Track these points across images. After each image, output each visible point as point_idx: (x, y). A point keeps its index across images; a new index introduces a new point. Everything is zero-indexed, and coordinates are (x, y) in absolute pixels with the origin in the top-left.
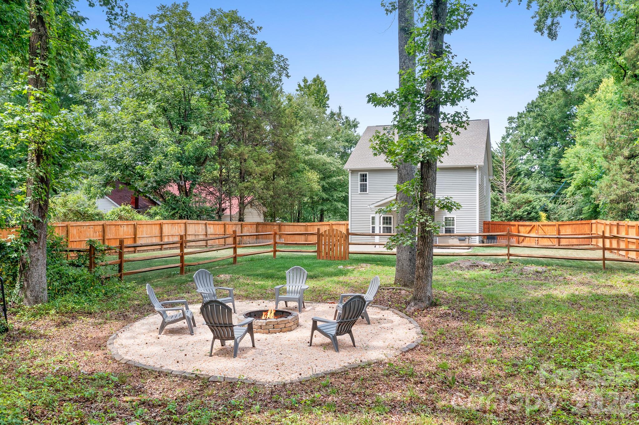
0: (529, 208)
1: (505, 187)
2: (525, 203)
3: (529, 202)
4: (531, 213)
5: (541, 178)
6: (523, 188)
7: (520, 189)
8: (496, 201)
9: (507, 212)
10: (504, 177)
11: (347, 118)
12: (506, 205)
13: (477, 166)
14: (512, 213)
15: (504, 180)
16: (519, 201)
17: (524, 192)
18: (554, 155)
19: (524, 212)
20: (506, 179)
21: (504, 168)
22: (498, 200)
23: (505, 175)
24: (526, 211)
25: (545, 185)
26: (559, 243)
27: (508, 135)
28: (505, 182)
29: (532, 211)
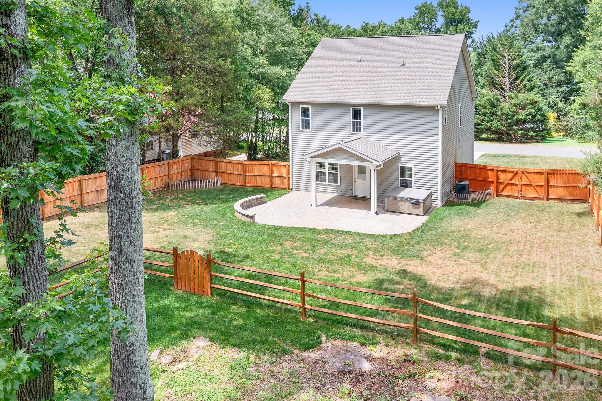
0: (533, 111)
1: (507, 84)
2: (531, 104)
3: (534, 103)
4: (535, 116)
5: (553, 69)
6: (529, 86)
7: (525, 86)
8: (495, 102)
9: (508, 115)
10: (507, 71)
11: (316, 15)
12: (506, 106)
13: (439, 107)
14: (513, 116)
15: (507, 76)
16: (522, 101)
17: (530, 90)
18: (567, 47)
19: (527, 115)
20: (509, 74)
21: (507, 61)
22: (498, 100)
23: (507, 70)
24: (530, 114)
25: (556, 77)
26: (548, 195)
27: (518, 17)
28: (507, 78)
29: (537, 114)
